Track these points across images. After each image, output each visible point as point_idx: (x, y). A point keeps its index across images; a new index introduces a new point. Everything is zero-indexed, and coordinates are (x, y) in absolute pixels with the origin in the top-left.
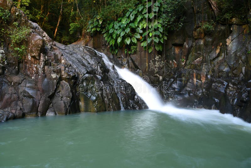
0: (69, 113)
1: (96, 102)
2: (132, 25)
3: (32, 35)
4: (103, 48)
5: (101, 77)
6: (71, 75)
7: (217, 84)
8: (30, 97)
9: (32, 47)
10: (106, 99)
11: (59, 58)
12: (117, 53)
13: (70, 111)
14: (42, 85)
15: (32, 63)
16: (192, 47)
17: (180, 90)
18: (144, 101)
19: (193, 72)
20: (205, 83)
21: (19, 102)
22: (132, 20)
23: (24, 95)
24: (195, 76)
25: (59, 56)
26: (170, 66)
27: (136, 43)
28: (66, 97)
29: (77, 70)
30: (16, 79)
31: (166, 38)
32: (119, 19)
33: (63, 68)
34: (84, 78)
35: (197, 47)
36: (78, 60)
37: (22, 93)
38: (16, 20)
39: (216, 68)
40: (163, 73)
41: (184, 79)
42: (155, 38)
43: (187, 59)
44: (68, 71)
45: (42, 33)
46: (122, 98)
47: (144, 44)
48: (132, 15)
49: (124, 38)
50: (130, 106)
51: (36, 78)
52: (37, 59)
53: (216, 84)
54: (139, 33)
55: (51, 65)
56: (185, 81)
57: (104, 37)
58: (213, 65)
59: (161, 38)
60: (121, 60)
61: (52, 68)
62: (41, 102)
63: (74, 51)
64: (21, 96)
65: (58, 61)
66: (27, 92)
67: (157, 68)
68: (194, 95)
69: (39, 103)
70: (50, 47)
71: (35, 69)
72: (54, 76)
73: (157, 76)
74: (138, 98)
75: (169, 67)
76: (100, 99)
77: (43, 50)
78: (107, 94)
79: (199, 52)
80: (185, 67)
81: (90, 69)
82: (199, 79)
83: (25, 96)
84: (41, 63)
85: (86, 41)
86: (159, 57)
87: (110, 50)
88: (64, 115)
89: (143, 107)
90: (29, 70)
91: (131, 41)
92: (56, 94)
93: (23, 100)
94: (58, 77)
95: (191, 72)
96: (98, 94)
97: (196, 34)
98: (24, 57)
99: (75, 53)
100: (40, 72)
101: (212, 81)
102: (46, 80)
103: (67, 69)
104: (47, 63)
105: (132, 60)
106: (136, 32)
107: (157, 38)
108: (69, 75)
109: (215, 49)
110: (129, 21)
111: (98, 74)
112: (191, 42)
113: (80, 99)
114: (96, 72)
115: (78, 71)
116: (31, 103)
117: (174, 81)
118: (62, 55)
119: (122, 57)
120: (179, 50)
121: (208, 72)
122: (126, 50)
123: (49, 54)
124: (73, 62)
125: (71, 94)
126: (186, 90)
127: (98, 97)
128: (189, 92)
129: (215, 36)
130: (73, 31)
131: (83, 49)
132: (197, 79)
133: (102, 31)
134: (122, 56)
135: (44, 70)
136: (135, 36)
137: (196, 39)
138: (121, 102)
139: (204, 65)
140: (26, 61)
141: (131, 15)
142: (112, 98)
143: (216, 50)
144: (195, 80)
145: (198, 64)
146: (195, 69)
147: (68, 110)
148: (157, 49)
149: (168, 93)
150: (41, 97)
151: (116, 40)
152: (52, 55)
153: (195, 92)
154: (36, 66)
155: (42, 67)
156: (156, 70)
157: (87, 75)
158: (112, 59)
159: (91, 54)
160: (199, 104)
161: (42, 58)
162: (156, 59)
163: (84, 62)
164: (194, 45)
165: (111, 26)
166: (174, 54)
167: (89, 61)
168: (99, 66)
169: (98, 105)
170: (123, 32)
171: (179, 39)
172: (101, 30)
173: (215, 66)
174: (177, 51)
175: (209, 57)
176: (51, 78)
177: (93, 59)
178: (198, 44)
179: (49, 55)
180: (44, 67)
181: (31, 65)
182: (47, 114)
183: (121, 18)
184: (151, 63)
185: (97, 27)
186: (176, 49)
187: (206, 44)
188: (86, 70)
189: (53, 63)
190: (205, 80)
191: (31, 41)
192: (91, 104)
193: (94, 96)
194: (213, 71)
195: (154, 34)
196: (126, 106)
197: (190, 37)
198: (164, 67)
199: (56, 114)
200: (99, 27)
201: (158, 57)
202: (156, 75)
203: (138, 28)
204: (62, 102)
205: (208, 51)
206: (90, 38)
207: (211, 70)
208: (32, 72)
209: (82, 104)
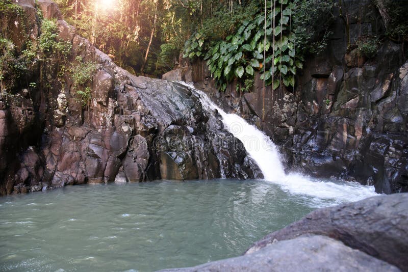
0: (145, 180)
1: (184, 166)
2: (246, 47)
3: (98, 73)
4: (206, 82)
5: (194, 129)
6: (149, 127)
7: (379, 145)
8: (95, 156)
9: (98, 90)
10: (198, 162)
11: (134, 103)
12: (225, 90)
13: (146, 177)
14: (109, 141)
15: (98, 111)
16: (342, 80)
17: (320, 151)
18: (258, 166)
19: (343, 122)
20: (360, 140)
21: (82, 163)
22: (246, 39)
23: (87, 153)
24: (345, 128)
25: (135, 100)
26: (308, 111)
27: (252, 75)
28: (142, 157)
29: (157, 120)
30: (79, 132)
31: (300, 66)
32: (228, 38)
33: (138, 118)
34: (168, 131)
35: (352, 81)
36: (163, 105)
37: (86, 152)
38: (79, 54)
39: (380, 117)
40: (296, 121)
41: (327, 132)
42: (283, 67)
43: (334, 100)
44: (145, 121)
45: (113, 68)
46: (224, 160)
47: (265, 77)
48: (247, 32)
49: (234, 67)
50: (235, 173)
51: (103, 131)
52: (104, 106)
53: (378, 143)
54: (258, 60)
55: (122, 114)
56: (329, 137)
57: (207, 64)
58: (375, 111)
59: (292, 67)
60: (231, 101)
61: (123, 118)
62: (109, 164)
63: (157, 90)
64: (84, 155)
65: (132, 107)
66: (91, 149)
67: (285, 114)
68: (342, 159)
69: (106, 165)
70: (123, 87)
71: (102, 119)
72: (125, 128)
73: (284, 127)
74: (248, 161)
75: (305, 111)
76: (190, 162)
77: (113, 93)
78: (200, 155)
79: (354, 89)
80: (331, 112)
81: (177, 117)
82: (352, 134)
83: (88, 155)
84: (109, 110)
85: (183, 71)
86: (291, 96)
87: (215, 85)
88: (138, 182)
89: (255, 175)
90: (95, 120)
91: (245, 72)
92: (128, 153)
93: (87, 161)
94: (131, 130)
95: (339, 122)
96: (187, 155)
97: (350, 59)
98: (89, 102)
99: (159, 94)
100: (108, 123)
101: (370, 139)
102: (115, 134)
103: (143, 118)
104: (117, 111)
105: (246, 100)
106: (253, 58)
107: (285, 66)
108: (146, 127)
109: (380, 84)
110: (243, 41)
111: (189, 125)
112: (341, 73)
113: (161, 161)
114: (187, 122)
115: (160, 121)
116: (96, 165)
117: (311, 135)
118: (139, 98)
119: (232, 97)
120: (323, 85)
121: (368, 122)
122: (238, 85)
123: (120, 97)
124: (154, 107)
125: (148, 153)
126: (330, 151)
127: (187, 159)
128: (335, 154)
129: (381, 63)
130: (165, 56)
131: (172, 87)
132: (348, 133)
133: (204, 57)
134: (233, 95)
135: (113, 121)
136: (251, 63)
137: (350, 67)
138: (222, 167)
139: (360, 111)
140: (91, 108)
141: (245, 32)
142: (208, 159)
143: (382, 86)
144: (345, 134)
145: (352, 109)
146: (346, 117)
147: (144, 176)
148: (286, 83)
149: (301, 154)
150: (109, 158)
151: (223, 70)
152: (125, 100)
153: (343, 155)
154: (103, 115)
155: (110, 116)
156: (284, 117)
157: (172, 127)
158: (218, 99)
159: (182, 94)
160: (349, 174)
161: (110, 105)
162: (284, 99)
163: (170, 106)
164: (347, 77)
165: (216, 49)
166: (314, 90)
167: (178, 106)
168: (192, 113)
169: (186, 170)
170: (232, 59)
171: (322, 67)
172: (203, 55)
173: (378, 113)
174: (319, 85)
175: (369, 98)
176: (121, 132)
177: (184, 102)
178: (352, 76)
179: (121, 99)
180: (113, 117)
181: (97, 114)
182: (116, 180)
183: (231, 36)
184: (275, 105)
185: (196, 50)
186: (318, 83)
187: (366, 76)
188: (172, 119)
189: (126, 110)
190: (361, 136)
191: (98, 82)
192: (176, 168)
193: (180, 157)
194: (375, 121)
195: (280, 61)
196: (229, 172)
197: (339, 64)
198: (298, 112)
199: (127, 181)
200: (200, 51)
201: (288, 96)
202: (283, 124)
203: (256, 52)
204: (136, 164)
205: (369, 88)
206: (189, 65)
207: (372, 120)
208: (99, 122)
209: (164, 167)
